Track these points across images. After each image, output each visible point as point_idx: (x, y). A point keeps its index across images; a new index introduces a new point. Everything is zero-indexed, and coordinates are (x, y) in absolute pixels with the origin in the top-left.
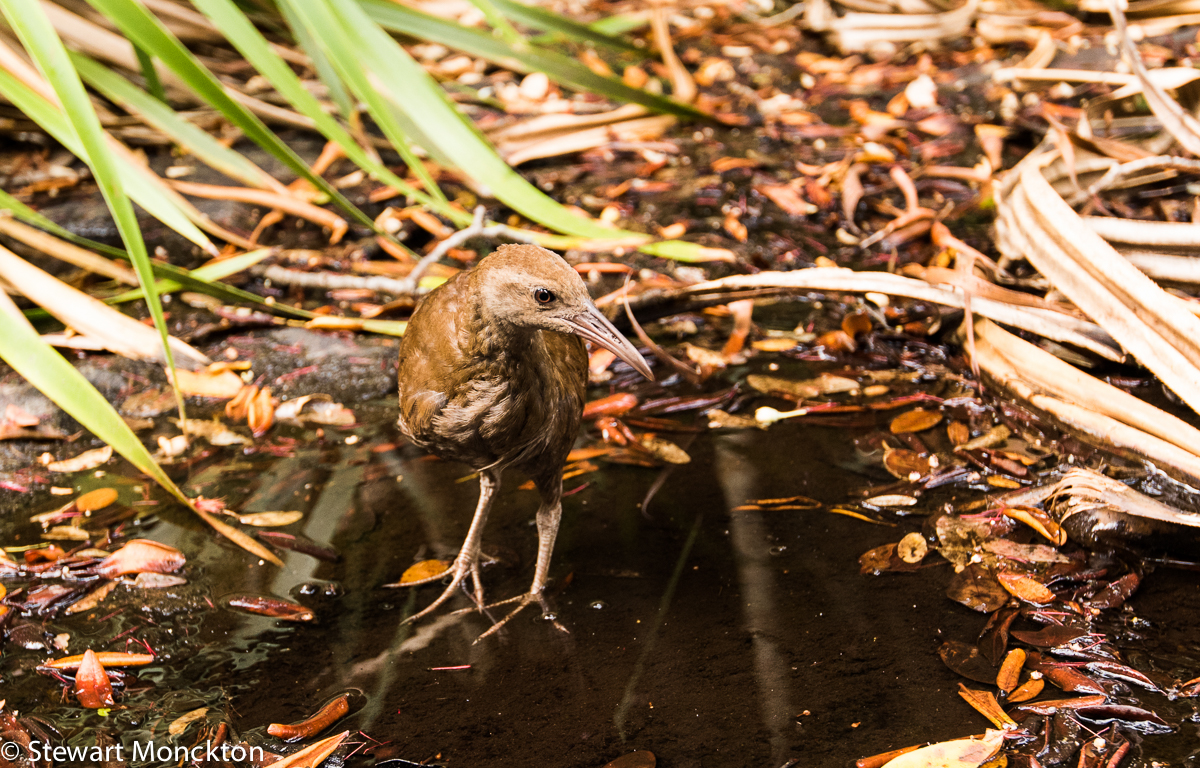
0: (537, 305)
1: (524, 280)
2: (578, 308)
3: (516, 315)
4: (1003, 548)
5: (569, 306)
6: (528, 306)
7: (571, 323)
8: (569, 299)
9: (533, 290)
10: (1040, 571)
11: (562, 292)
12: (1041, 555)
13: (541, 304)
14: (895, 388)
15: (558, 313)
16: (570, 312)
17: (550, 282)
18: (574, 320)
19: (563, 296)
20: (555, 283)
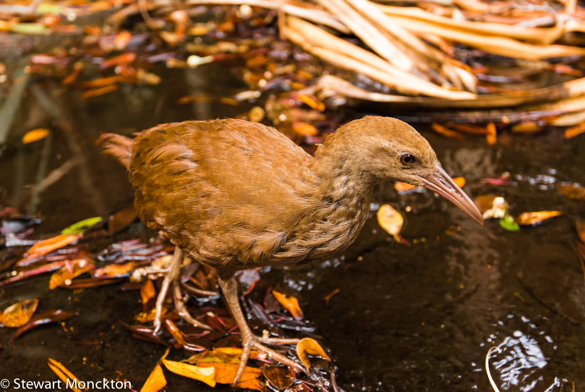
0: (400, 165)
1: (394, 146)
2: (431, 170)
3: (382, 170)
4: (296, 114)
5: (425, 167)
6: (394, 165)
7: (423, 179)
8: (427, 162)
9: (400, 154)
10: (312, 122)
11: (423, 158)
12: (312, 116)
13: (404, 164)
14: (252, 48)
15: (415, 172)
16: (425, 172)
17: (415, 149)
18: (427, 177)
19: (423, 160)
20: (418, 151)
